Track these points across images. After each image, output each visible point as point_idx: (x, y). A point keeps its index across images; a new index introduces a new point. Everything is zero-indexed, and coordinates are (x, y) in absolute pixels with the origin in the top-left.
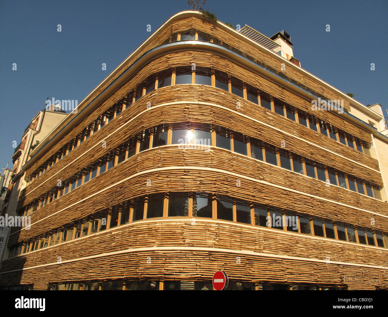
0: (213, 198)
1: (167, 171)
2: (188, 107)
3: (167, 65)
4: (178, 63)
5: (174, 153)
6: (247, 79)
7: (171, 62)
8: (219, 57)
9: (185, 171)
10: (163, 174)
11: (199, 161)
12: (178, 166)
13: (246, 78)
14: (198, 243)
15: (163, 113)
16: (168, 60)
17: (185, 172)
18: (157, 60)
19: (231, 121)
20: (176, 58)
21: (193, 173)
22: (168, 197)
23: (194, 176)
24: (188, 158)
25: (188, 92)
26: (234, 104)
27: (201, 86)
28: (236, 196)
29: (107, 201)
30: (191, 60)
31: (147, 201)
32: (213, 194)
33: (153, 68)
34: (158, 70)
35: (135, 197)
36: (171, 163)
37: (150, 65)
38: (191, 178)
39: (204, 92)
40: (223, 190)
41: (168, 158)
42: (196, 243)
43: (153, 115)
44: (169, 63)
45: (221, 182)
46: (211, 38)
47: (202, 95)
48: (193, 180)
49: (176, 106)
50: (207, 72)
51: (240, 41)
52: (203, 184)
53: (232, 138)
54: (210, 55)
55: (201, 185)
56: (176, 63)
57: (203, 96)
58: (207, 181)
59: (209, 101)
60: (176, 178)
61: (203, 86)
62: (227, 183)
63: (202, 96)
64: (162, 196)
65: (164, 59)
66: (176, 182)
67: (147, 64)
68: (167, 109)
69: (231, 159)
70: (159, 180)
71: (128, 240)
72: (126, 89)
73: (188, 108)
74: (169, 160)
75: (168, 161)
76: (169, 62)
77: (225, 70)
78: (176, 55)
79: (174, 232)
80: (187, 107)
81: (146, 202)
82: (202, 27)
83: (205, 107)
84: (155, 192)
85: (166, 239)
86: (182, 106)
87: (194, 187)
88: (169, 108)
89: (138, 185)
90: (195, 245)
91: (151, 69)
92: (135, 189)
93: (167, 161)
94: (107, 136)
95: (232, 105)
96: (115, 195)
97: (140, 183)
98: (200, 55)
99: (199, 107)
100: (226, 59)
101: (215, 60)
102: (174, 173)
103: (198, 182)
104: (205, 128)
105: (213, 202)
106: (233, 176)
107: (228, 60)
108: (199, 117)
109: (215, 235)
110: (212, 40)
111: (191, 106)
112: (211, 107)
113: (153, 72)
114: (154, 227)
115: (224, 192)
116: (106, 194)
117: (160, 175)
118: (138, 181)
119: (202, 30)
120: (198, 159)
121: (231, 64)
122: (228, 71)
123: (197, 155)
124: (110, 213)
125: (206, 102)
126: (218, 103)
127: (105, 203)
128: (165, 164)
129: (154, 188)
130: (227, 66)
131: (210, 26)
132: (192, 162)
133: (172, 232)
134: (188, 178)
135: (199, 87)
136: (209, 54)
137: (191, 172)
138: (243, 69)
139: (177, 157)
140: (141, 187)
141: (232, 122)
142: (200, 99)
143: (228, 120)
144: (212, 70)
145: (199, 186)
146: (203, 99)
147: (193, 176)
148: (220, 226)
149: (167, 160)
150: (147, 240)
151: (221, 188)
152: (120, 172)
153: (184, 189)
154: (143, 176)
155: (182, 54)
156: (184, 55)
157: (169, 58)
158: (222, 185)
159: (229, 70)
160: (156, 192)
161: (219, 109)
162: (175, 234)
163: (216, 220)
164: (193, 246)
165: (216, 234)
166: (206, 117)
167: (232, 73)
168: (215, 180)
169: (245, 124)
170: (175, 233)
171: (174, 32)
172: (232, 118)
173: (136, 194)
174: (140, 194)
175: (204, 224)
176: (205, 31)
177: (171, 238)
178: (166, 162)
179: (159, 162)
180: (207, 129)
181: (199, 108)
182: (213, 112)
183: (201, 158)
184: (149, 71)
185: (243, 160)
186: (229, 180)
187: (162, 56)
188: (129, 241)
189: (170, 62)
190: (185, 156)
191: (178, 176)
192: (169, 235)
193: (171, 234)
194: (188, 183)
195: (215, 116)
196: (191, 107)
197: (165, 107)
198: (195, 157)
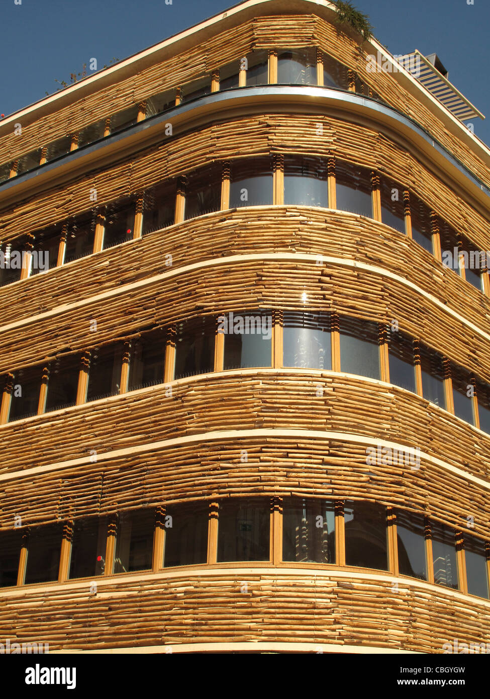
0: (389, 518)
1: (283, 440)
2: (330, 273)
3: (263, 144)
4: (295, 144)
5: (300, 393)
6: (447, 211)
7: (276, 139)
8: (392, 143)
9: (331, 443)
10: (273, 445)
11: (364, 420)
12: (310, 429)
13: (444, 206)
14: (371, 636)
15: (263, 278)
16: (267, 129)
17: (331, 446)
18: (233, 124)
19: (423, 319)
20: (291, 130)
21: (351, 450)
22: (281, 509)
23: (354, 460)
24: (340, 412)
25: (330, 231)
26: (428, 276)
27: (361, 220)
28: (440, 517)
29: (64, 499)
30: (328, 142)
31: (217, 514)
32: (388, 508)
33: (220, 143)
34: (236, 154)
35: (185, 500)
36: (294, 420)
37: (206, 133)
38: (347, 463)
39: (367, 236)
40: (417, 500)
41: (287, 406)
42: (367, 636)
43: (232, 281)
44: (269, 140)
45: (411, 480)
46: (351, 80)
47: (361, 244)
48: (351, 469)
49: (299, 265)
50: (358, 178)
51: (410, 96)
52: (374, 482)
53: (417, 363)
54: (374, 137)
55: (370, 486)
56: (289, 143)
57: (366, 248)
58: (383, 474)
59: (379, 262)
60: (308, 460)
61: (365, 219)
62: (423, 482)
63: (363, 246)
64: (267, 504)
65: (253, 124)
66: (310, 470)
67: (199, 129)
68: (275, 270)
69: (427, 420)
70: (261, 461)
71: (169, 620)
72: (117, 183)
73: (330, 276)
74: (288, 410)
75: (287, 412)
76: (270, 137)
77: (406, 181)
78: (291, 122)
79: (311, 606)
80: (328, 271)
81: (214, 516)
82: (336, 48)
83: (370, 278)
84: (251, 494)
85: (290, 621)
86: (315, 268)
87: (356, 488)
88: (280, 268)
89: (194, 469)
90: (365, 641)
91: (211, 146)
92: (184, 478)
93: (282, 412)
94: (48, 310)
95: (424, 277)
96: (101, 486)
97: (202, 465)
98: (350, 133)
99: (358, 277)
100: (407, 151)
101: (387, 152)
102: (303, 446)
103: (364, 475)
104: (358, 330)
105: (390, 528)
106: (433, 467)
107: (411, 154)
108: (358, 304)
109: (407, 616)
110: (352, 87)
111: (337, 271)
112: (383, 280)
113: (218, 157)
114: (256, 588)
115: (417, 506)
116: (60, 480)
117: (263, 449)
118: (197, 457)
119: (335, 54)
120: (361, 417)
121: (417, 168)
122: (412, 184)
123: (359, 405)
124: (69, 535)
125: (370, 264)
126: (397, 270)
127: (57, 506)
128: (277, 419)
129: (246, 482)
130: (408, 170)
131: (351, 48)
132: (348, 423)
133: (306, 606)
134: (340, 462)
135: (355, 223)
136: (373, 134)
137: (345, 449)
138: (437, 182)
139: (311, 404)
140: (204, 475)
141: (425, 324)
142: (358, 255)
143: (418, 316)
144: (374, 176)
145: (364, 487)
146: (367, 257)
147: (352, 459)
148: (416, 593)
149: (285, 410)
150: (236, 621)
151: (412, 496)
152: (118, 423)
153: (330, 491)
154: (208, 446)
155: (307, 121)
156: (312, 125)
157: (268, 126)
158: (415, 487)
159: (414, 183)
160: (254, 494)
161: (400, 285)
162: (316, 611)
163: (397, 577)
164: (359, 644)
165: (409, 614)
166: (372, 304)
167: (419, 190)
168: (401, 473)
169: (447, 331)
170: (314, 608)
171: (259, 46)
172: (424, 313)
173: (188, 493)
174: (203, 495)
175: (382, 588)
176: (342, 61)
177: (305, 621)
178: (281, 414)
179: (260, 414)
180: (362, 332)
181: (356, 279)
182: (390, 295)
183: (367, 413)
184: (207, 150)
185: (447, 424)
186: (427, 476)
187: (249, 116)
188: (172, 622)
189: (274, 137)
190: (332, 405)
191: (313, 456)
192: (297, 611)
193: (304, 611)
194: (340, 477)
195: (395, 304)
196: (338, 274)
197: (268, 263)
198: (356, 411)
